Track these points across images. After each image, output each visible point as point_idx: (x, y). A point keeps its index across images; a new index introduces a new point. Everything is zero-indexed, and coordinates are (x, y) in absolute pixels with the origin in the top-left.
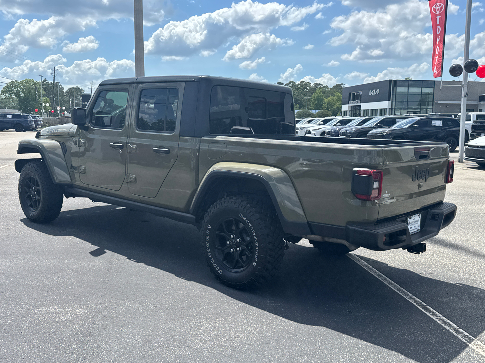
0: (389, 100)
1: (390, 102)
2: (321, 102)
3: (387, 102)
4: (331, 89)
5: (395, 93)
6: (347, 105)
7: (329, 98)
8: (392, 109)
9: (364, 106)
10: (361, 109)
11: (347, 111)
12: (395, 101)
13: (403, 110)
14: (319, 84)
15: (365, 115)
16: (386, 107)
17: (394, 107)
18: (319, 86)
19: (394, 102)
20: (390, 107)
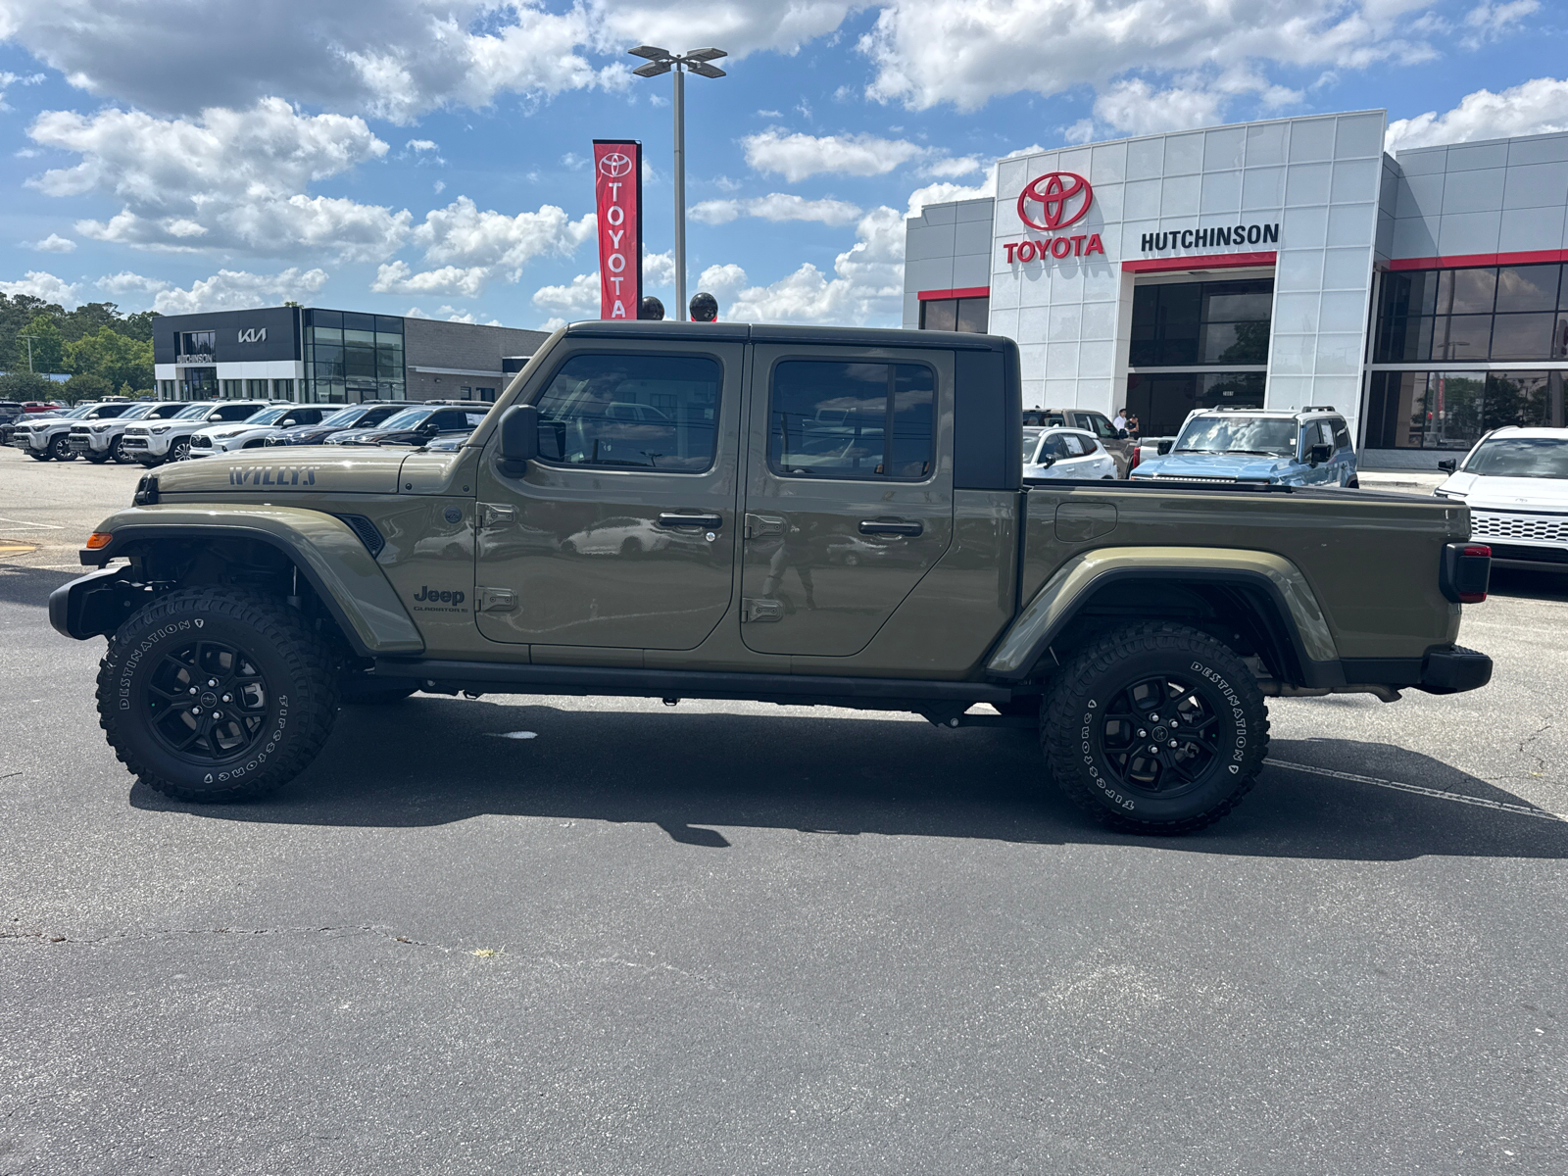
0: (298, 358)
1: (301, 363)
2: (53, 349)
3: (294, 362)
4: (71, 314)
5: (310, 341)
6: (173, 366)
7: (80, 342)
8: (306, 380)
9: (226, 371)
10: (218, 378)
11: (172, 381)
12: (314, 362)
13: (336, 384)
14: (33, 300)
15: (231, 394)
16: (292, 376)
17: (311, 376)
18: (34, 305)
19: (311, 365)
20: (302, 377)
